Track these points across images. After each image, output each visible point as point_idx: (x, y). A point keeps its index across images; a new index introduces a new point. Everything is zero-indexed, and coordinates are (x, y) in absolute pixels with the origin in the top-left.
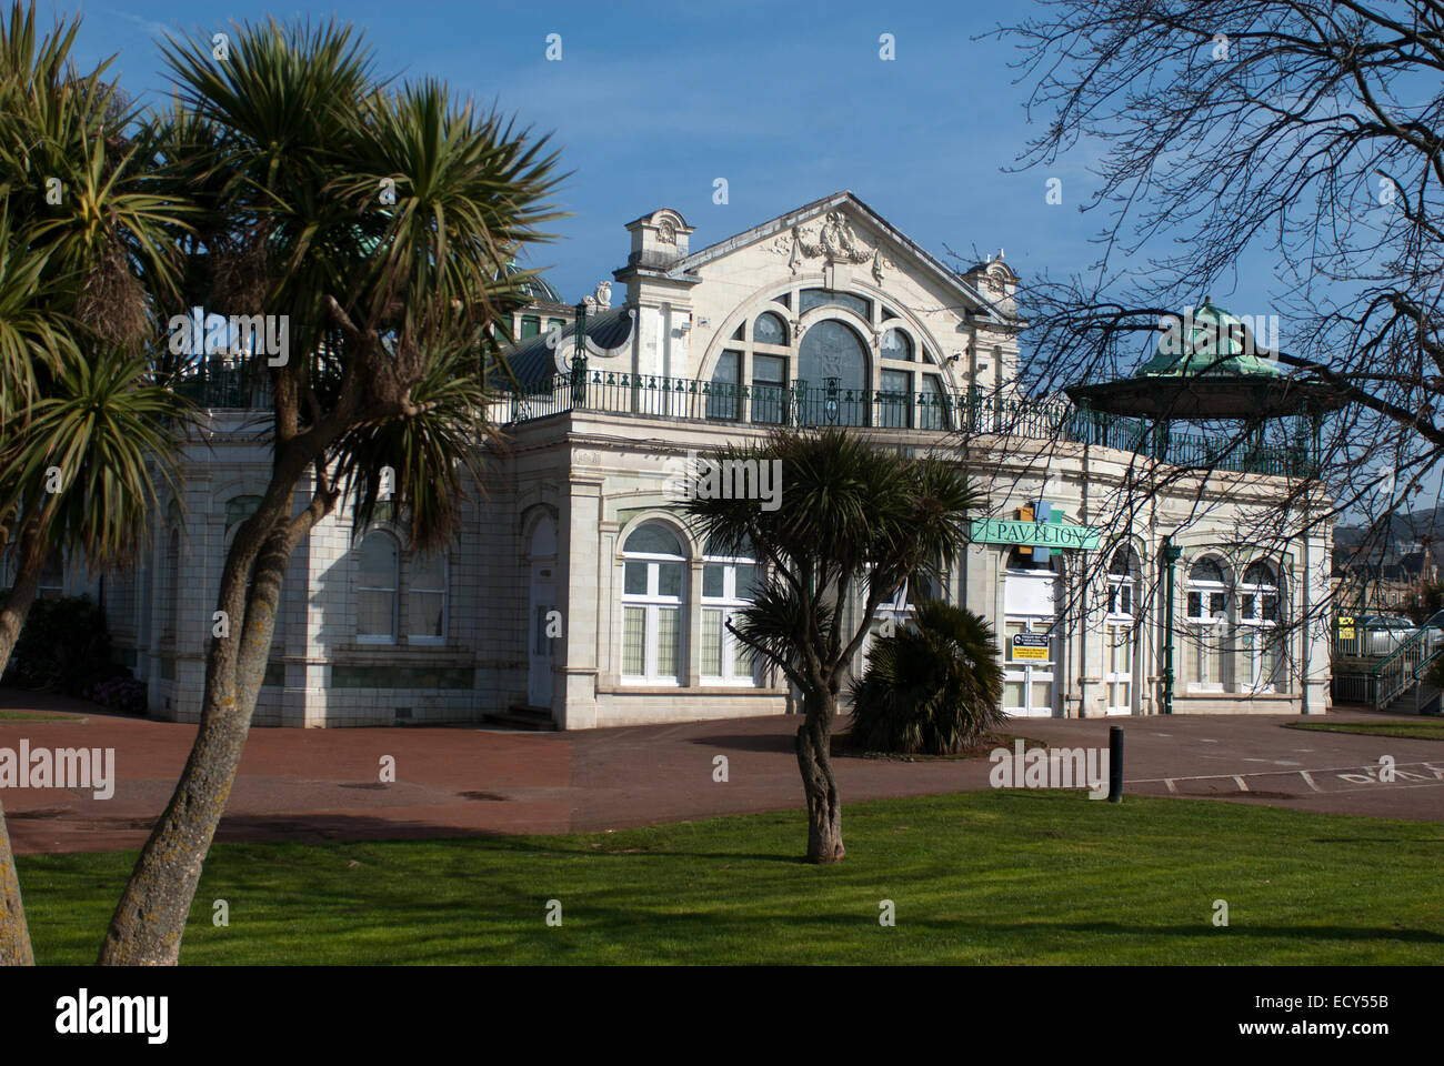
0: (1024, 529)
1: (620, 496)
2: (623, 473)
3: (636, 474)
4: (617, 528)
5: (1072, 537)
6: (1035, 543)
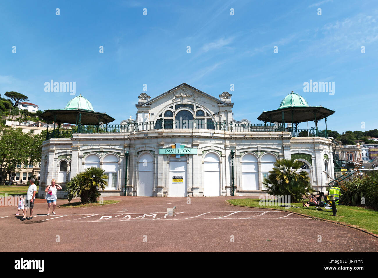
0: (172, 150)
1: (83, 150)
2: (84, 145)
3: (87, 145)
4: (83, 157)
5: (187, 152)
6: (176, 154)
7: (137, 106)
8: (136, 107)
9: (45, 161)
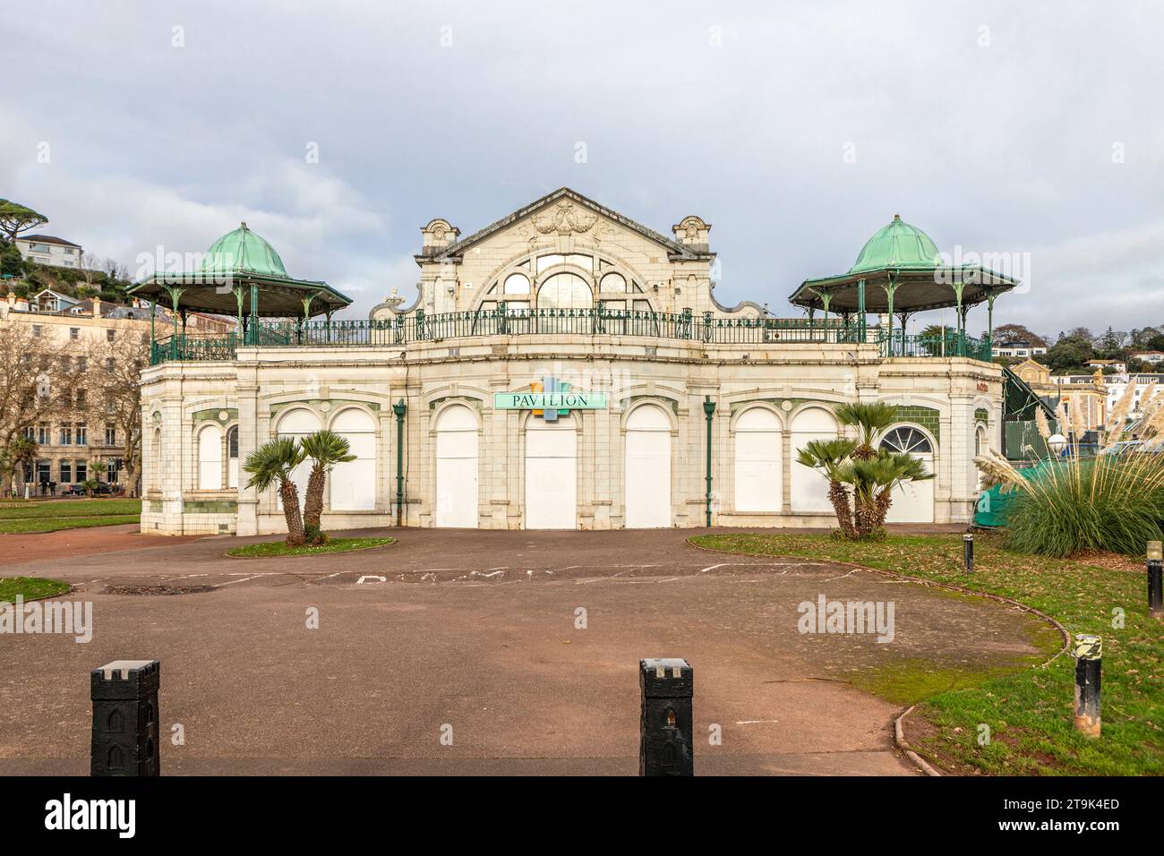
0: (534, 397)
1: (271, 396)
2: (272, 382)
3: (281, 382)
4: (270, 416)
5: (577, 402)
6: (544, 407)
7: (420, 260)
8: (418, 263)
9: (155, 429)
